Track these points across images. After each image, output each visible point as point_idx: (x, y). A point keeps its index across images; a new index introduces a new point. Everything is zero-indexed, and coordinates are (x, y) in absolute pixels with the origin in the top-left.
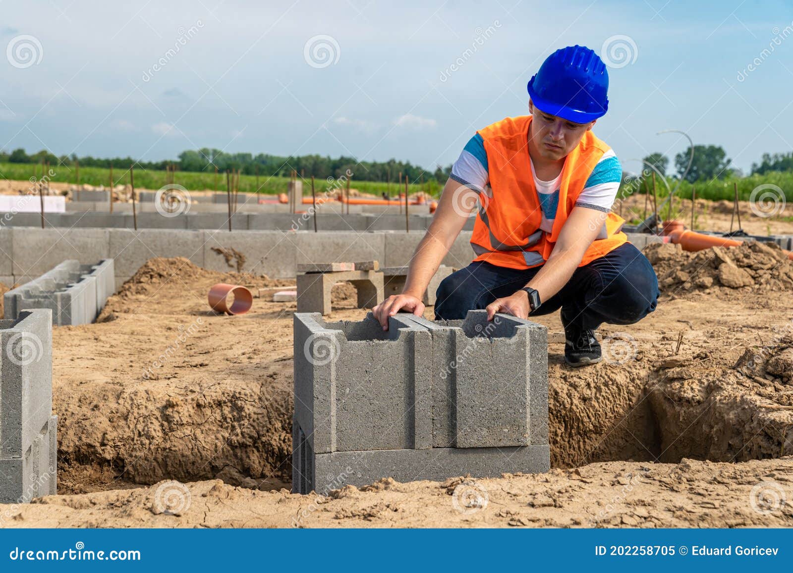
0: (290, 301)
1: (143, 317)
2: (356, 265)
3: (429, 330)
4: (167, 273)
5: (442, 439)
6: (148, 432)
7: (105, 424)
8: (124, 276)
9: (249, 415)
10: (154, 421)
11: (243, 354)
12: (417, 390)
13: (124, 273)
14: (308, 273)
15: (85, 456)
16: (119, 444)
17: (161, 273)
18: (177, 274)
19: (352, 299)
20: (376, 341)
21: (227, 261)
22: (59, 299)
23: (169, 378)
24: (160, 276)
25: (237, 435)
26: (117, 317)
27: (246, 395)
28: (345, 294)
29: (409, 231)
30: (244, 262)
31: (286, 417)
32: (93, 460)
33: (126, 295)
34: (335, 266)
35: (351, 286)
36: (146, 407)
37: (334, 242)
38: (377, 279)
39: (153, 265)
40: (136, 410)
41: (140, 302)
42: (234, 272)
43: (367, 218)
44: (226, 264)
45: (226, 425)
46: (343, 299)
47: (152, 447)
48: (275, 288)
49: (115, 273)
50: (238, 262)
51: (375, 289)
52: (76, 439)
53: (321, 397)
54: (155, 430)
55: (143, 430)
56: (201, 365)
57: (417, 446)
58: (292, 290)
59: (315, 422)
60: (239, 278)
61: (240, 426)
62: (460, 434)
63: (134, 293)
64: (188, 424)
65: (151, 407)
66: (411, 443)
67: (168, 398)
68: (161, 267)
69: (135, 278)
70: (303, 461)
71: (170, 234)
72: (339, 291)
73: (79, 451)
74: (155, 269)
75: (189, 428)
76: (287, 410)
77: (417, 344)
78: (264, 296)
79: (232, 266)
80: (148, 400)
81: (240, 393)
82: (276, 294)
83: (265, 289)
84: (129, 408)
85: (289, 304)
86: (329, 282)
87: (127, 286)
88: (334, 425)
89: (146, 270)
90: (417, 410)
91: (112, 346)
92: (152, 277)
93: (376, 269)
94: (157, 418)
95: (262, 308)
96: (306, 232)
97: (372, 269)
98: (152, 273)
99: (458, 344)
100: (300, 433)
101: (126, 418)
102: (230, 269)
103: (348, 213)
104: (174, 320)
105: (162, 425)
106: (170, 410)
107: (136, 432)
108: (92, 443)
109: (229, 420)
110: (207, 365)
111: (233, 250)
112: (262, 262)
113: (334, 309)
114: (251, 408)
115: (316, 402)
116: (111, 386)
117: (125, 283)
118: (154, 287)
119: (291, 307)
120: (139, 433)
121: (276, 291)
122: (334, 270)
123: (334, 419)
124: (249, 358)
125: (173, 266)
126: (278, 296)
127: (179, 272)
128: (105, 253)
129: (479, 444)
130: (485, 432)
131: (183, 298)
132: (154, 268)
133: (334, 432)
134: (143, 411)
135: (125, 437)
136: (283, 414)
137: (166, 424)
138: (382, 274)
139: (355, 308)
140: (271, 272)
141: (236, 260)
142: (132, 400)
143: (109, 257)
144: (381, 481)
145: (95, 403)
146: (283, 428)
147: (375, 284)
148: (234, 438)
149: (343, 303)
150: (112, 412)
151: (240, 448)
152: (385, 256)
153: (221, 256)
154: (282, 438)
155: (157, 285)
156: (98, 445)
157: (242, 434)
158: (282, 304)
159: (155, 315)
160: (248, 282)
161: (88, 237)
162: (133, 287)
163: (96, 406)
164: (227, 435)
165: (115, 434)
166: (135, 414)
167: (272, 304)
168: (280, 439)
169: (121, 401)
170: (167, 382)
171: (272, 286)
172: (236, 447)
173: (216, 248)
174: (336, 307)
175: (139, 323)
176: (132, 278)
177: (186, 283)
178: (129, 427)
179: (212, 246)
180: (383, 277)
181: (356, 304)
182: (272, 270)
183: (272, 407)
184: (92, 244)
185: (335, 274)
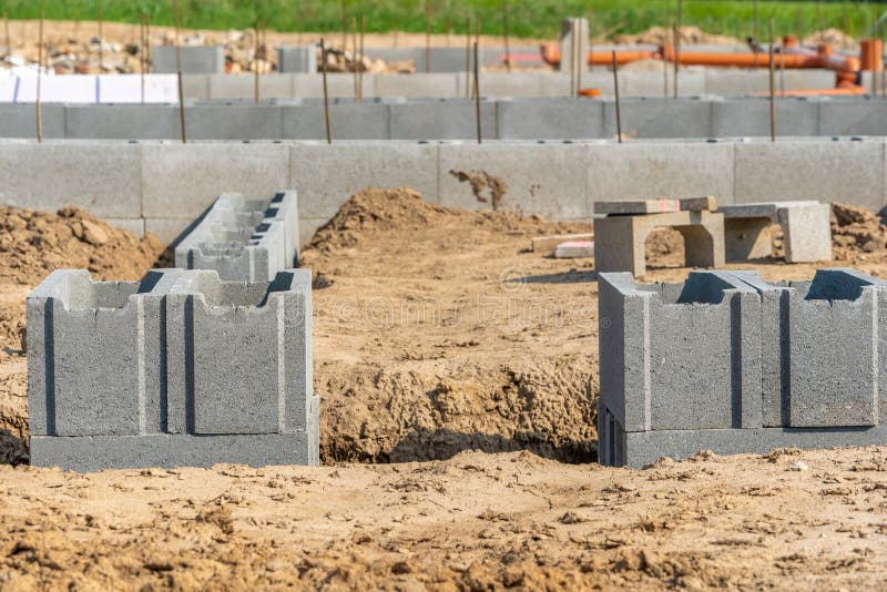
0: (580, 257)
1: (367, 281)
2: (682, 202)
3: (759, 292)
4: (385, 214)
5: (775, 417)
6: (416, 422)
7: (364, 413)
8: (314, 218)
9: (542, 402)
10: (424, 409)
11: (525, 330)
12: (744, 360)
13: (312, 213)
14: (610, 215)
15: (342, 450)
16: (382, 436)
17: (377, 213)
18: (401, 215)
19: (678, 254)
20: (695, 304)
21: (476, 191)
22: (252, 256)
23: (436, 358)
24: (375, 217)
25: (527, 427)
26: (332, 282)
27: (537, 378)
28: (667, 246)
29: (776, 138)
30: (503, 193)
31: (587, 405)
32: (351, 456)
33: (327, 249)
34: (652, 206)
35: (677, 234)
36: (412, 392)
37: (649, 160)
38: (713, 223)
39: (364, 200)
40: (400, 396)
41: (351, 259)
42: (488, 210)
43: (712, 104)
44: (475, 198)
45: (513, 415)
46: (664, 253)
47: (423, 441)
48: (557, 237)
49: (299, 212)
50: (493, 194)
51: (710, 238)
52: (330, 430)
53: (633, 368)
54: (425, 420)
55: (411, 420)
56: (471, 344)
57: (744, 425)
58: (584, 239)
59: (626, 397)
60: (498, 220)
61: (530, 415)
62: (794, 412)
63: (339, 245)
64: (465, 413)
65: (418, 392)
66: (737, 422)
67: (438, 381)
68: (376, 204)
69: (336, 222)
70: (612, 448)
71: (384, 149)
72: (658, 241)
73: (334, 444)
74: (367, 208)
75: (467, 419)
76: (589, 396)
77: (744, 306)
78: (540, 250)
79: (483, 200)
80: (413, 383)
81: (529, 376)
82: (559, 246)
83: (541, 238)
84: (392, 393)
85: (580, 262)
86: (642, 229)
87: (324, 234)
88: (648, 401)
89: (353, 209)
90: (744, 383)
91: (341, 321)
92: (362, 219)
93: (712, 206)
94: (426, 406)
95: (539, 268)
96: (603, 142)
97: (706, 208)
98: (362, 214)
99: (791, 307)
100: (608, 416)
101: (388, 406)
102: (483, 204)
103: (676, 97)
104: (412, 285)
105: (433, 415)
106: (442, 395)
107: (402, 423)
108: (349, 434)
109: (516, 409)
110: (478, 344)
111: (485, 173)
112: (532, 192)
113: (649, 268)
114: (544, 394)
115: (627, 374)
116: (365, 367)
117: (320, 229)
118: (366, 236)
119: (585, 266)
120: (406, 423)
121: (560, 241)
122: (649, 211)
123: (648, 393)
124: (533, 335)
125: (393, 202)
126: (564, 249)
127: (403, 212)
128: (282, 181)
129: (818, 424)
130: (824, 408)
131: (414, 254)
132: (364, 204)
133: (648, 408)
134: (408, 397)
135: (389, 428)
136: (584, 402)
137: (437, 412)
138: (721, 217)
139: (680, 267)
140: (546, 209)
141: (491, 190)
142: (393, 382)
143: (289, 188)
144: (699, 454)
145: (347, 387)
146: (585, 420)
147: (711, 231)
148: (524, 430)
149: (665, 261)
150: (371, 398)
151: (531, 443)
152: (735, 180)
153: (467, 183)
154: (584, 432)
155: (370, 233)
156: (357, 437)
157: (533, 426)
158: (569, 261)
159: (384, 279)
160: (513, 227)
161: (256, 156)
162: (335, 237)
163: (350, 391)
164: (513, 427)
165: (376, 425)
166: (400, 400)
167: (553, 261)
168: (581, 433)
169: (380, 385)
170: (434, 362)
171: (552, 233)
172: (526, 442)
173: (457, 170)
174: (653, 265)
175: (366, 291)
176: (331, 222)
177: (416, 229)
178: (393, 416)
179: (452, 168)
180: (722, 221)
181: (683, 261)
182: (549, 206)
183: (570, 392)
184: (262, 167)
185: (650, 217)
